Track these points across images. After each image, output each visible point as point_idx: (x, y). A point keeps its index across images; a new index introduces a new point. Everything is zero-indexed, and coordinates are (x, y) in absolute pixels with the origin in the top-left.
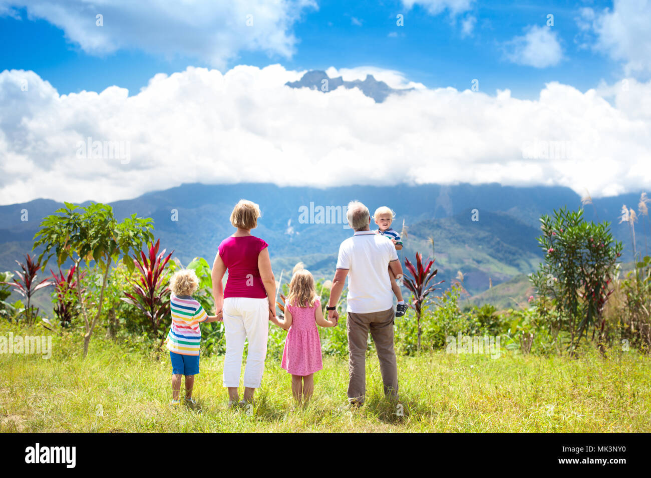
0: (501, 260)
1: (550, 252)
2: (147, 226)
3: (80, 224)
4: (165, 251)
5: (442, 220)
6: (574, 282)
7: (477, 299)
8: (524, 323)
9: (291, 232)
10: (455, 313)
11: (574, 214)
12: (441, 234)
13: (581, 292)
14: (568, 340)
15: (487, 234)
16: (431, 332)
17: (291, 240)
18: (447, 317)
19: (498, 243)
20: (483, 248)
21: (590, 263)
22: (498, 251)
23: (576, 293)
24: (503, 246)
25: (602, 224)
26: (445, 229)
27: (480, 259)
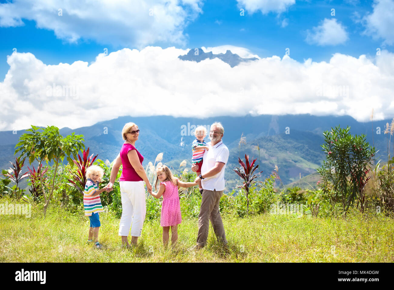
0: (309, 160)
1: (330, 154)
2: (80, 139)
3: (40, 139)
4: (93, 155)
5: (273, 137)
6: (345, 172)
7: (295, 184)
8: (316, 198)
9: (183, 145)
10: (271, 192)
11: (344, 130)
12: (272, 145)
13: (349, 178)
14: (342, 208)
15: (300, 145)
16: (256, 203)
17: (183, 149)
18: (267, 194)
19: (307, 150)
20: (298, 153)
21: (354, 160)
22: (307, 155)
23: (346, 179)
24: (310, 152)
25: (361, 136)
26: (275, 142)
27: (296, 160)
